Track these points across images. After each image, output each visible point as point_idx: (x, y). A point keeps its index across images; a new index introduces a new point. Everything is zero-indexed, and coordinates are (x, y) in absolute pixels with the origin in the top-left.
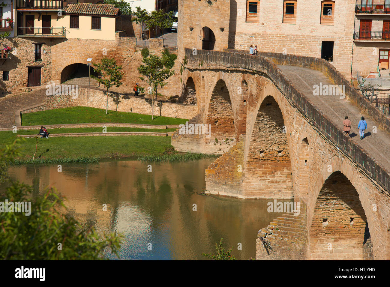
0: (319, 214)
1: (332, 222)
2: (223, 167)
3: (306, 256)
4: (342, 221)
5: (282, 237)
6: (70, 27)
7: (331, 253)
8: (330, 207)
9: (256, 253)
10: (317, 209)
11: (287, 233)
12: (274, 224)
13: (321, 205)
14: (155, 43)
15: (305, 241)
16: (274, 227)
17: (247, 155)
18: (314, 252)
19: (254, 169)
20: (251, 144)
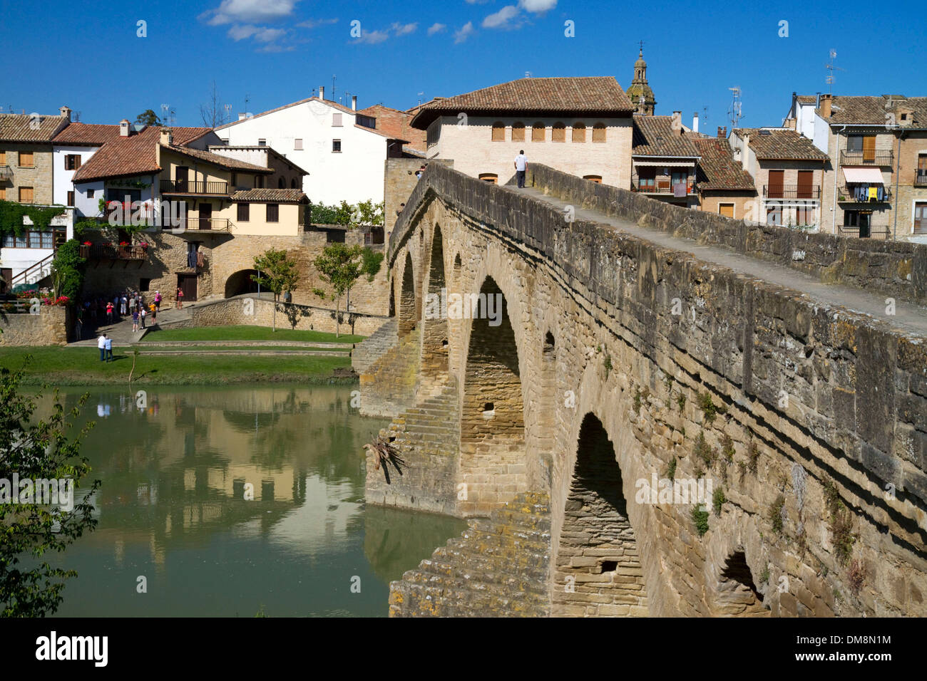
0: (477, 392)
1: (503, 410)
2: (388, 370)
3: (456, 480)
4: (521, 407)
5: (412, 444)
6: (238, 220)
7: (503, 473)
8: (495, 377)
9: (366, 478)
10: (470, 382)
11: (421, 437)
12: (401, 422)
13: (476, 373)
14: (353, 239)
15: (453, 449)
16: (398, 426)
17: (422, 347)
18: (470, 472)
19: (435, 372)
20: (426, 327)
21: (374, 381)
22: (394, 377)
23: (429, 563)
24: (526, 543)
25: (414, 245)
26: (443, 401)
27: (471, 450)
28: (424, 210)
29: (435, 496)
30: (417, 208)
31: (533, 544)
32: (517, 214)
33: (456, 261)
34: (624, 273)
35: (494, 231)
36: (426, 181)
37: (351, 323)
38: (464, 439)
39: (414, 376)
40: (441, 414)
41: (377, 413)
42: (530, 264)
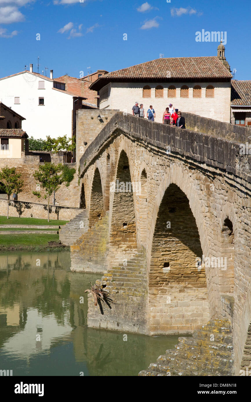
0: (159, 256)
1: (175, 267)
2: (88, 242)
3: (146, 311)
4: (186, 265)
5: (117, 289)
7: (176, 306)
8: (171, 246)
9: (88, 311)
10: (155, 250)
11: (123, 285)
12: (109, 275)
13: (159, 244)
14: (56, 160)
15: (144, 292)
16: (108, 278)
17: (110, 227)
18: (155, 306)
19: (118, 243)
20: (113, 215)
21: (79, 249)
22: (92, 246)
23: (155, 365)
24: (217, 352)
25: (102, 164)
26: (136, 261)
27: (155, 292)
28: (111, 142)
29: (133, 322)
30: (106, 140)
31: (222, 353)
32: (200, 146)
33: (142, 174)
35: (178, 156)
36: (114, 124)
37: (57, 212)
38: (151, 285)
39: (105, 246)
40: (134, 270)
41: (81, 269)
42: (209, 176)
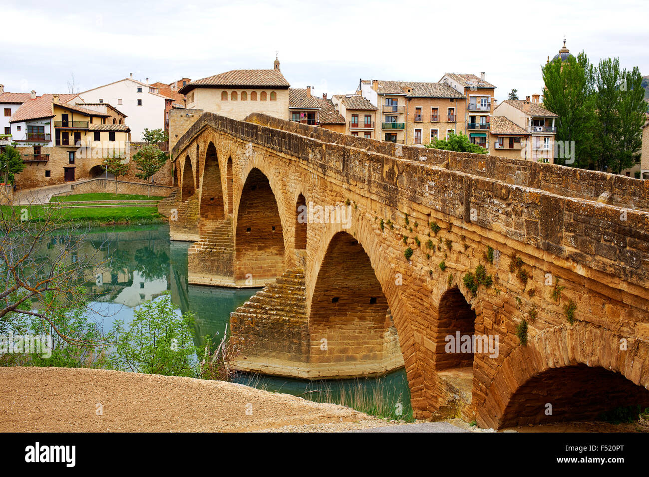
0: (243, 223)
1: (255, 231)
3: (233, 265)
4: (264, 229)
5: (210, 248)
6: (94, 140)
8: (252, 215)
10: (240, 218)
13: (243, 214)
15: (232, 250)
17: (200, 201)
18: (240, 261)
20: (202, 192)
22: (186, 216)
23: (248, 303)
24: (294, 292)
25: (192, 152)
26: (225, 228)
27: (240, 250)
28: (200, 135)
30: (195, 134)
31: (297, 292)
32: (278, 140)
33: (228, 161)
34: (372, 169)
36: (203, 122)
38: (237, 245)
39: (196, 216)
40: (224, 234)
42: (285, 162)
